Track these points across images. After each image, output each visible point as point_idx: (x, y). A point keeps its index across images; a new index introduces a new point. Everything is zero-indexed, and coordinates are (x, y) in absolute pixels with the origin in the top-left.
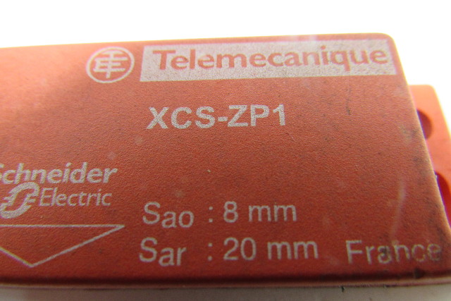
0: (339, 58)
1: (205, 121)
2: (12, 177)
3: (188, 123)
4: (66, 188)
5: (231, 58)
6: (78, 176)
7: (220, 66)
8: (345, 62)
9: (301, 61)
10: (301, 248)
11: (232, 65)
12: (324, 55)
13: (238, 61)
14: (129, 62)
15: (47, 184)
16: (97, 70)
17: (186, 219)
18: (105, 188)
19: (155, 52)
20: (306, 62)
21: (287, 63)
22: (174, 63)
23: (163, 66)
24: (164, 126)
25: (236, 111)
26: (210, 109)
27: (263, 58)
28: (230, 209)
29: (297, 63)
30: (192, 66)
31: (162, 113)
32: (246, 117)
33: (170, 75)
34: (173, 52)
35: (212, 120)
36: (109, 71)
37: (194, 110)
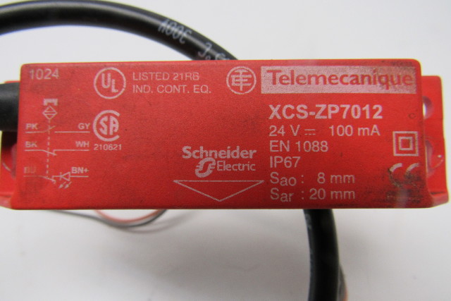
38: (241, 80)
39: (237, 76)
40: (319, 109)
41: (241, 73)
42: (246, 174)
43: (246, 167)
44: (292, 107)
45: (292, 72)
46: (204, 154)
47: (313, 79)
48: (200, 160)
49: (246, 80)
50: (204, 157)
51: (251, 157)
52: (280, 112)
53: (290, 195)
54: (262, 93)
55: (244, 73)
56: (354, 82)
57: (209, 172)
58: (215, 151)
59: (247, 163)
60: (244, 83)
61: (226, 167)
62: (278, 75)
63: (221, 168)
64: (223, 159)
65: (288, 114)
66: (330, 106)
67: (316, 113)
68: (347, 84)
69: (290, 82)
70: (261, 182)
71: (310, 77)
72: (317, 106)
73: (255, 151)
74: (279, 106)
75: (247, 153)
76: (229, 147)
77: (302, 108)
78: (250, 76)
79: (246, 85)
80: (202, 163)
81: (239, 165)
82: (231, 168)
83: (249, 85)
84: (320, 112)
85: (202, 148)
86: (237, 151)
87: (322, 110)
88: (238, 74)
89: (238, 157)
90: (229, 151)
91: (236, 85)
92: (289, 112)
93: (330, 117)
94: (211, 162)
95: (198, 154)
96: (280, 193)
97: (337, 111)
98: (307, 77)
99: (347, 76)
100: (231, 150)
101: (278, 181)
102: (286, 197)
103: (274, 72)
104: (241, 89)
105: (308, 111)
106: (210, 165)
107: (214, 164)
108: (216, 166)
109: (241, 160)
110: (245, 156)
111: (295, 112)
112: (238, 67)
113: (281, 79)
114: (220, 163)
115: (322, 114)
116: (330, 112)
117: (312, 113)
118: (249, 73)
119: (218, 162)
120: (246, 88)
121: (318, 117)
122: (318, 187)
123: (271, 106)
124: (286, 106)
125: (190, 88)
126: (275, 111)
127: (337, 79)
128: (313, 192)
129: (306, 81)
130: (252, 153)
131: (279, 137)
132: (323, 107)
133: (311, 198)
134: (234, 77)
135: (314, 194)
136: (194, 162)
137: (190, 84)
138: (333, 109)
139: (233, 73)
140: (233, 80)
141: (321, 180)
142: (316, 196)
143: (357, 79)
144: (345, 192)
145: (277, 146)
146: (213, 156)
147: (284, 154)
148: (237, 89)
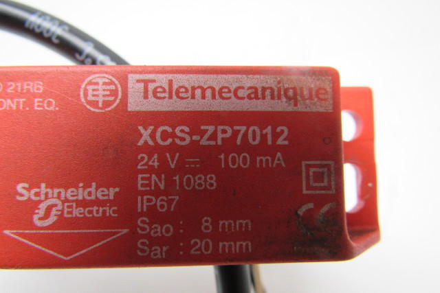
38: (101, 93)
39: (96, 87)
40: (206, 131)
41: (101, 83)
42: (104, 221)
43: (104, 212)
44: (170, 130)
45: (171, 82)
46: (47, 194)
47: (198, 92)
48: (40, 202)
49: (108, 93)
50: (47, 198)
51: (112, 197)
52: (153, 136)
53: (165, 249)
54: (129, 110)
55: (105, 84)
56: (253, 96)
57: (52, 219)
58: (62, 190)
59: (106, 206)
60: (104, 96)
61: (77, 212)
62: (151, 87)
63: (69, 213)
64: (73, 201)
65: (164, 139)
66: (220, 128)
67: (202, 137)
68: (243, 98)
69: (167, 95)
70: (125, 231)
71: (194, 89)
72: (202, 127)
73: (117, 190)
74: (152, 127)
75: (106, 192)
76: (81, 185)
77: (182, 131)
78: (113, 87)
79: (107, 99)
80: (43, 206)
81: (95, 208)
82: (84, 213)
83: (112, 99)
84: (206, 137)
85: (43, 185)
86: (93, 189)
87: (209, 133)
88: (97, 84)
89: (93, 197)
90: (81, 190)
91: (94, 99)
92: (165, 135)
93: (219, 142)
94: (56, 205)
95: (37, 194)
96: (150, 246)
97: (229, 135)
98: (190, 89)
99: (243, 88)
100: (84, 188)
101: (148, 230)
102: (159, 252)
103: (146, 82)
104: (100, 105)
105: (190, 134)
106: (54, 209)
107: (60, 207)
108: (62, 211)
109: (98, 202)
110: (103, 195)
111: (173, 135)
112: (97, 75)
113: (155, 92)
114: (69, 207)
115: (209, 139)
116: (220, 136)
117: (195, 138)
118: (112, 83)
119: (66, 204)
120: (107, 104)
121: (204, 142)
122: (202, 236)
123: (141, 128)
124: (161, 129)
125: (29, 103)
126: (146, 134)
127: (230, 91)
128: (196, 243)
129: (189, 94)
130: (112, 192)
131: (151, 170)
132: (211, 129)
133: (192, 252)
134: (90, 88)
135: (197, 247)
136: (32, 205)
137: (30, 96)
138: (224, 132)
139: (90, 83)
140: (90, 93)
141: (207, 228)
142: (200, 249)
143: (256, 92)
144: (238, 243)
145: (147, 182)
146: (59, 196)
147: (157, 193)
148: (95, 104)
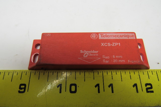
0: (127, 36)
1: (109, 45)
2: (84, 52)
3: (107, 45)
4: (92, 53)
5: (112, 36)
6: (93, 52)
7: (110, 37)
8: (128, 37)
9: (122, 36)
10: (123, 61)
11: (112, 37)
12: (125, 35)
13: (113, 36)
14: (97, 36)
15: (89, 53)
16: (92, 37)
17: (108, 57)
18: (97, 54)
19: (100, 35)
20: (123, 37)
21: (120, 37)
22: (103, 36)
23: (102, 37)
24: (103, 46)
25: (113, 44)
26: (110, 43)
27: (116, 36)
28: (114, 56)
29: (121, 37)
30: (106, 37)
31: (103, 44)
32: (115, 45)
33: (103, 38)
34: (103, 35)
35: (110, 45)
36: (94, 37)
37: (107, 43)
